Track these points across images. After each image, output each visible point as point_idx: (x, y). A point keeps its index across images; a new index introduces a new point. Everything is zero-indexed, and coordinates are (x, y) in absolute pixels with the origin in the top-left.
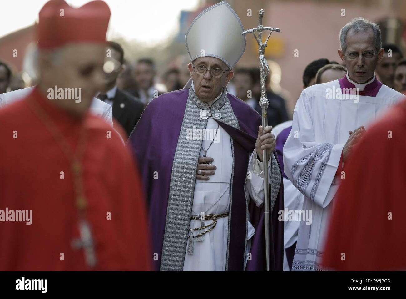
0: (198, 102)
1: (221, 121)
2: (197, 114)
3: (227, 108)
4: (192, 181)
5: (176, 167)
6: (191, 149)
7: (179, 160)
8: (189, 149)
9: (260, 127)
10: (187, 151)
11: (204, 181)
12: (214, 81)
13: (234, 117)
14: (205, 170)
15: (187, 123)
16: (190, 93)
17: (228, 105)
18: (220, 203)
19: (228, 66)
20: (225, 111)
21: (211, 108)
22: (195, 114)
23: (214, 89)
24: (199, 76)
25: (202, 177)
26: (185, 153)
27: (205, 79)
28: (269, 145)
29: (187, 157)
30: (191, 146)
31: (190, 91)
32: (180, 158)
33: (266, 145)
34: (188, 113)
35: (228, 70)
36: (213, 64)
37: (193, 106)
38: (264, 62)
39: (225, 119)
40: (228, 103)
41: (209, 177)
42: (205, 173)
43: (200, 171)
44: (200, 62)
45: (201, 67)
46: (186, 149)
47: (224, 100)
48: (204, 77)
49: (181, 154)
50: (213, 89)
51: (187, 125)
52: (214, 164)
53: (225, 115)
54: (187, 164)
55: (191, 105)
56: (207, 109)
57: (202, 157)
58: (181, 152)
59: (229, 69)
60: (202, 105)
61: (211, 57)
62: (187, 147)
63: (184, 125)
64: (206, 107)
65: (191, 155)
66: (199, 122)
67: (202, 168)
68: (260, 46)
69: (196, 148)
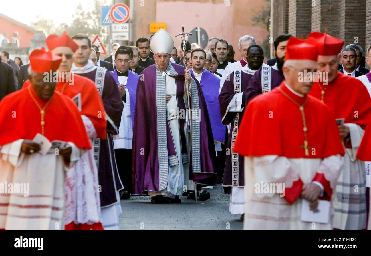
1: (171, 75)
3: (172, 69)
4: (165, 104)
12: (165, 61)
13: (176, 72)
17: (172, 68)
21: (166, 71)
22: (160, 75)
24: (159, 60)
27: (162, 61)
34: (157, 75)
36: (163, 55)
39: (172, 74)
40: (171, 67)
45: (159, 57)
50: (165, 64)
53: (172, 72)
55: (158, 71)
60: (162, 71)
61: (162, 53)
64: (164, 71)
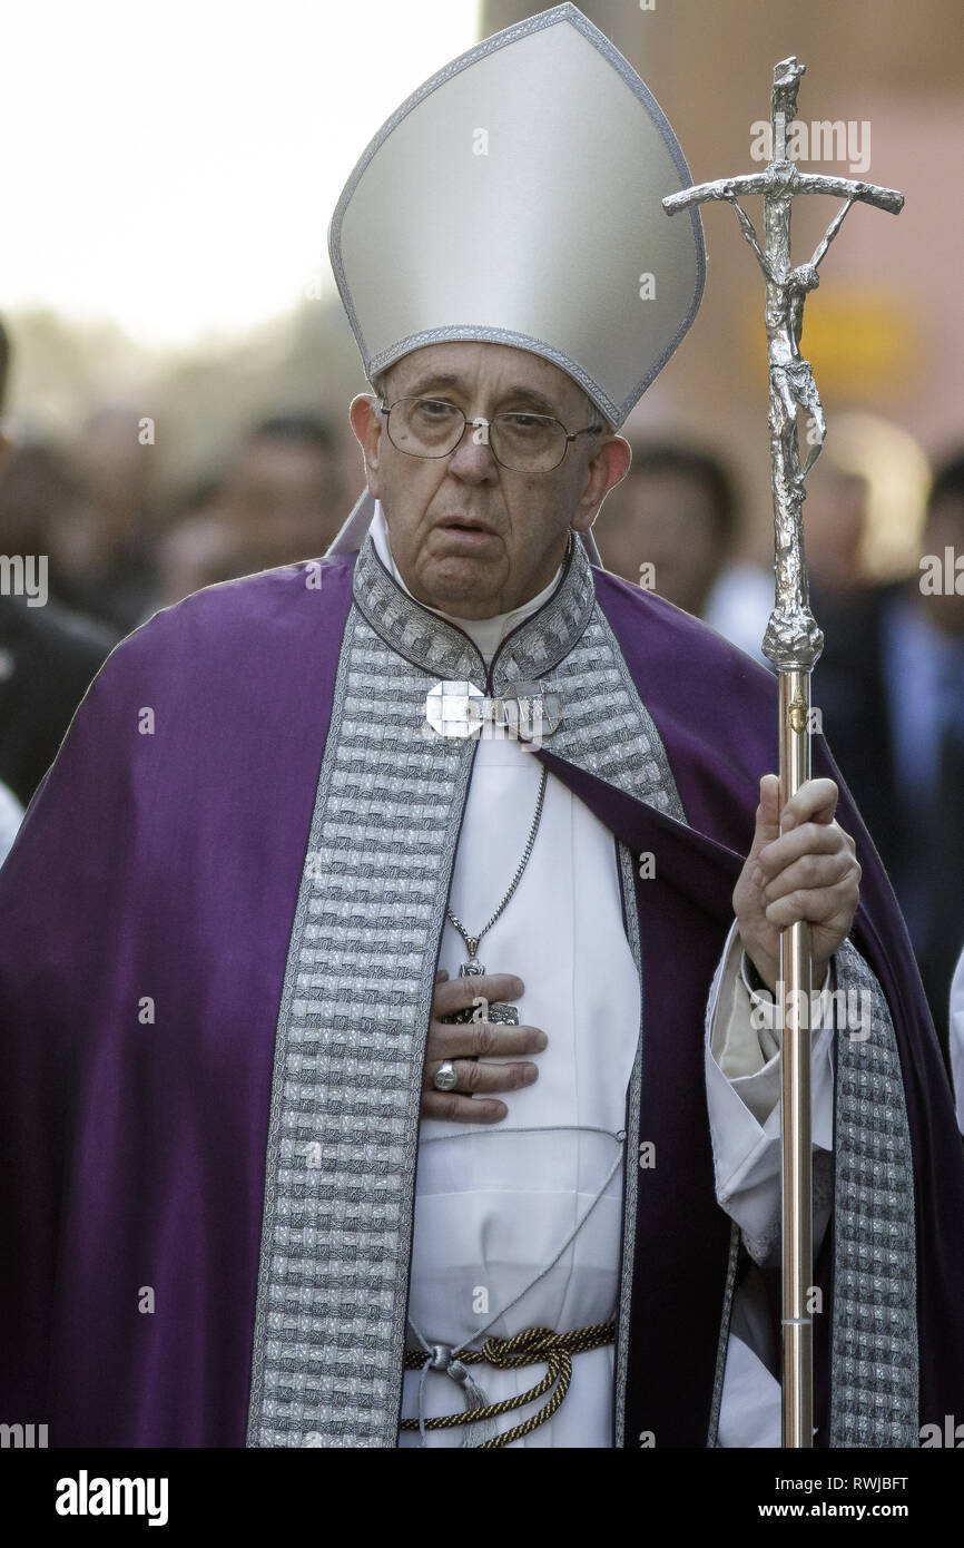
0: (412, 633)
1: (555, 748)
2: (408, 709)
3: (592, 665)
5: (298, 1052)
6: (381, 936)
7: (314, 1007)
8: (368, 936)
9: (769, 780)
10: (359, 947)
11: (473, 1128)
12: (511, 494)
13: (636, 716)
14: (475, 1058)
15: (350, 767)
16: (359, 580)
18: (580, 1256)
19: (595, 407)
20: (579, 683)
21: (492, 667)
22: (394, 708)
23: (515, 543)
24: (416, 462)
25: (465, 1104)
26: (349, 958)
27: (459, 479)
28: (816, 900)
29: (359, 984)
30: (386, 910)
31: (362, 565)
32: (320, 994)
33: (800, 895)
34: (352, 704)
35: (598, 430)
36: (503, 389)
37: (382, 658)
38: (800, 382)
41: (507, 1099)
42: (479, 1082)
43: (447, 1068)
44: (423, 376)
45: (434, 408)
46: (353, 934)
47: (576, 615)
48: (452, 465)
49: (326, 969)
50: (508, 539)
51: (353, 779)
52: (528, 1014)
53: (580, 708)
54: (367, 1026)
55: (370, 657)
56: (472, 677)
57: (453, 976)
58: (322, 956)
59: (603, 417)
60: (439, 649)
61: (489, 344)
62: (361, 922)
63: (334, 782)
64: (465, 665)
65: (383, 973)
66: (426, 760)
67: (460, 1051)
68: (778, 286)
69: (415, 924)
